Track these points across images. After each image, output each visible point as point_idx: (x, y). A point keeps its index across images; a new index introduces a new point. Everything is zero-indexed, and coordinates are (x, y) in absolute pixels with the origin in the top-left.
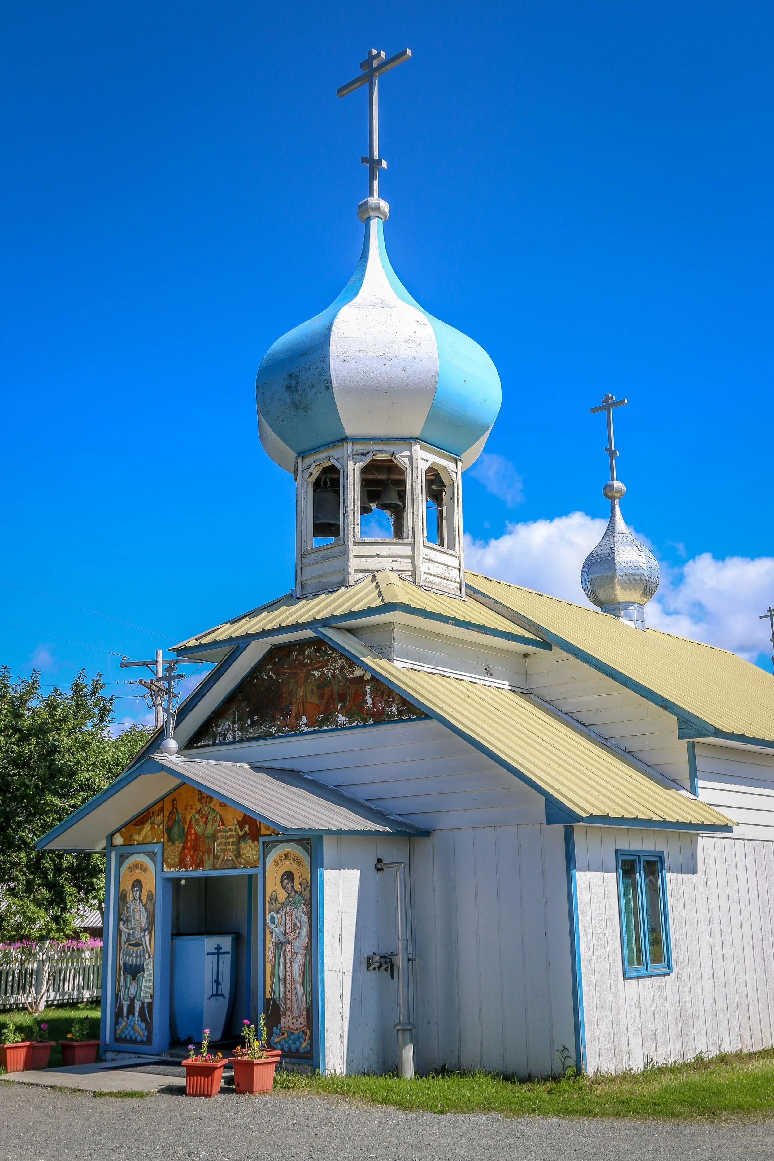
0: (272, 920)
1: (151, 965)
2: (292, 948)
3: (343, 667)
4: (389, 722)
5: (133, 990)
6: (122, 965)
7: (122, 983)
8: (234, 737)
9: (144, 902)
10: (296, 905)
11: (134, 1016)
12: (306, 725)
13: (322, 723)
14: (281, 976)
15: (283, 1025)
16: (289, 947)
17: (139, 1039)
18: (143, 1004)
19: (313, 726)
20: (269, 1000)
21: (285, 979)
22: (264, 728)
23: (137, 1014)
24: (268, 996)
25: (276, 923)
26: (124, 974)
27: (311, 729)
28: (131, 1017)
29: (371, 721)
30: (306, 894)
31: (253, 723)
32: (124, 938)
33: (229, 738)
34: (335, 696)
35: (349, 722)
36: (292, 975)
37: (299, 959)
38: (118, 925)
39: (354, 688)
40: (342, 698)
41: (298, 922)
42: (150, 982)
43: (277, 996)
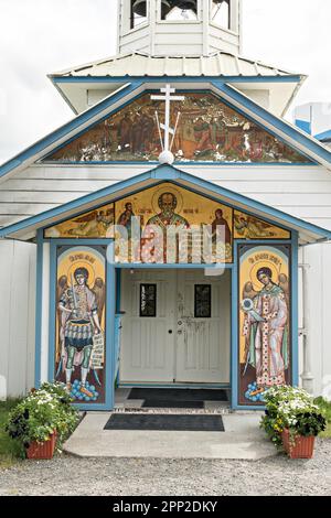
0: (247, 304)
1: (103, 339)
2: (270, 326)
3: (222, 117)
4: (266, 163)
5: (78, 359)
6: (63, 338)
7: (63, 353)
8: (103, 159)
9: (91, 287)
10: (274, 293)
11: (80, 380)
12: (182, 157)
13: (198, 157)
14: (257, 346)
15: (259, 382)
16: (266, 325)
17: (88, 399)
18: (92, 371)
19: (190, 157)
20: (243, 365)
21: (261, 349)
22: (137, 155)
23: (84, 379)
24: (242, 361)
25: (252, 306)
26: (66, 346)
27: (186, 161)
28: (76, 382)
29: (249, 161)
30: (286, 286)
31: (124, 149)
32: (64, 317)
33: (96, 158)
34: (213, 138)
35: (227, 159)
36: (269, 346)
37: (278, 334)
38: (57, 305)
39: (231, 134)
40: (221, 141)
41: (276, 307)
42: (100, 352)
43: (252, 361)
